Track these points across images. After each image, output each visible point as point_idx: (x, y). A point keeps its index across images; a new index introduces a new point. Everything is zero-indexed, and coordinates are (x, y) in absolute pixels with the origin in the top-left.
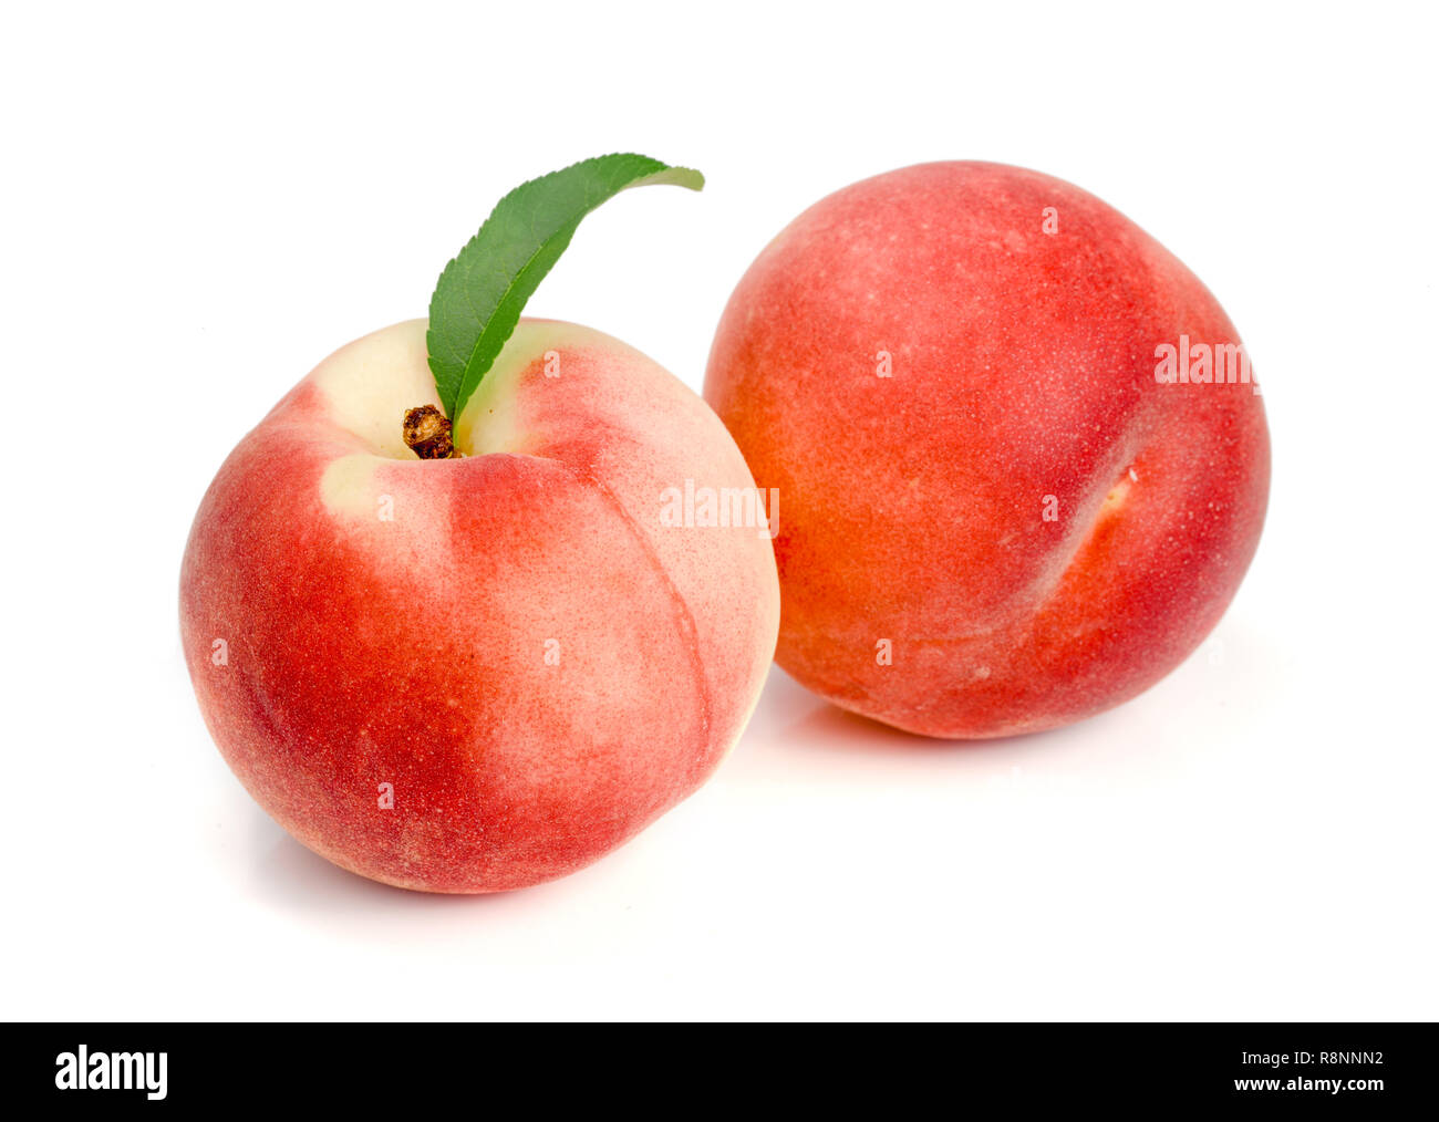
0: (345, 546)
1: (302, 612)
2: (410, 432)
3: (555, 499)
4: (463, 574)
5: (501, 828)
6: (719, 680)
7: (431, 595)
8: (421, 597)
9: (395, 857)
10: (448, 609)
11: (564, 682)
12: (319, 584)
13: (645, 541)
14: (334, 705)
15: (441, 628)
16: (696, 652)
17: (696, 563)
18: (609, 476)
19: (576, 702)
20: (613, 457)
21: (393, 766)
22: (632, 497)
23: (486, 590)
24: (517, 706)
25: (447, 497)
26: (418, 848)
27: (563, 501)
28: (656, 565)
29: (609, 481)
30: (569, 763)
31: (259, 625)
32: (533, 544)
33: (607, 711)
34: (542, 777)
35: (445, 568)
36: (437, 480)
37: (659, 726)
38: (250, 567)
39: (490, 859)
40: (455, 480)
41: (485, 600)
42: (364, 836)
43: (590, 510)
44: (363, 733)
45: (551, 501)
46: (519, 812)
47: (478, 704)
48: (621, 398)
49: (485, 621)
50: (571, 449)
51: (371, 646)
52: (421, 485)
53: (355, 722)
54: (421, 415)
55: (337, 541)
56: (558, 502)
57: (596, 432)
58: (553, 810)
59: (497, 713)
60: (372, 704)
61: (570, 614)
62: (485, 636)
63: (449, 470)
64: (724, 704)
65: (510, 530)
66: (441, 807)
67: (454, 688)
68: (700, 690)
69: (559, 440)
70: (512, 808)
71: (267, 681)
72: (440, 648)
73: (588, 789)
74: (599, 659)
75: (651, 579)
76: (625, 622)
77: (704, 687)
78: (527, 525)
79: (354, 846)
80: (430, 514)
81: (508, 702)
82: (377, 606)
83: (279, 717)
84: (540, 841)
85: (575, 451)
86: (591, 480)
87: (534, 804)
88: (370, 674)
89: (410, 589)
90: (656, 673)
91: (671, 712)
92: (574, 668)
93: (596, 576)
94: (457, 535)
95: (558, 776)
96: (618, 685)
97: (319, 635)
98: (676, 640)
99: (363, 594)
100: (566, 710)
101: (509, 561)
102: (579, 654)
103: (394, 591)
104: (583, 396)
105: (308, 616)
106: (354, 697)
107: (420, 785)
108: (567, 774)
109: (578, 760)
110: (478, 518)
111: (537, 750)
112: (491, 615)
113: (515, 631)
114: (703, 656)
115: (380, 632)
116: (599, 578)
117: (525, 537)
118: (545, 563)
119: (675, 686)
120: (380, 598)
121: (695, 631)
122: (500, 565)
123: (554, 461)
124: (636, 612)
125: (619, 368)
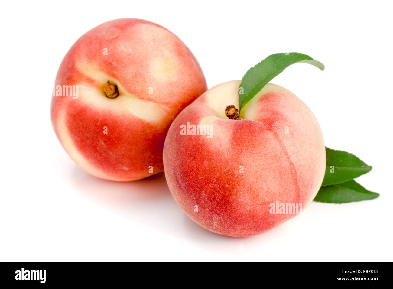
0: (203, 141)
1: (190, 157)
2: (227, 112)
3: (260, 134)
4: (233, 152)
5: (239, 220)
6: (303, 187)
7: (224, 156)
8: (221, 157)
9: (211, 225)
10: (228, 161)
11: (258, 183)
12: (195, 150)
13: (284, 147)
14: (196, 183)
15: (226, 166)
16: (296, 179)
17: (298, 155)
18: (276, 129)
19: (261, 189)
20: (278, 124)
21: (211, 201)
22: (282, 135)
23: (239, 157)
24: (244, 189)
25: (231, 130)
26: (217, 223)
27: (262, 134)
28: (287, 154)
29: (276, 130)
30: (258, 205)
31: (179, 159)
32: (253, 145)
33: (269, 192)
34: (250, 208)
35: (228, 150)
36: (230, 125)
37: (284, 198)
38: (179, 143)
39: (236, 229)
40: (235, 126)
41: (238, 159)
42: (203, 219)
43: (270, 138)
44: (203, 192)
45: (259, 134)
46: (244, 217)
47: (234, 187)
48: (285, 107)
49: (238, 165)
50: (267, 120)
51: (207, 168)
52: (225, 126)
53: (201, 188)
54: (230, 108)
55: (201, 139)
56: (261, 135)
57: (275, 116)
58: (253, 217)
59: (239, 190)
60: (206, 184)
61: (261, 165)
62: (237, 169)
63: (233, 123)
64: (304, 193)
65: (247, 141)
66: (223, 213)
67: (228, 182)
68: (296, 189)
69: (265, 117)
70: (242, 216)
71: (180, 175)
72: (225, 171)
73: (263, 213)
74: (268, 178)
75: (284, 158)
76: (276, 169)
77: (298, 188)
78: (252, 140)
79: (201, 221)
80: (226, 135)
81: (242, 187)
82: (209, 158)
83: (183, 185)
84: (250, 225)
85: (268, 121)
86: (271, 129)
87: (248, 215)
88: (206, 176)
89: (218, 154)
90: (284, 184)
91: (288, 194)
92: (261, 180)
93: (269, 156)
94: (233, 141)
95: (255, 209)
96: (273, 186)
97: (194, 164)
98: (290, 175)
99: (206, 154)
100: (258, 191)
101: (246, 150)
102: (262, 176)
103: (214, 154)
104: (274, 106)
105: (192, 159)
106: (201, 181)
107: (218, 207)
108: (257, 208)
109: (260, 205)
110: (239, 137)
111: (249, 201)
112: (239, 163)
113: (246, 168)
114: (298, 180)
115: (209, 165)
116: (270, 156)
117: (251, 143)
118: (256, 151)
119: (289, 187)
120: (210, 156)
121: (296, 173)
122: (243, 150)
123: (263, 123)
124: (279, 166)
125: (286, 99)
